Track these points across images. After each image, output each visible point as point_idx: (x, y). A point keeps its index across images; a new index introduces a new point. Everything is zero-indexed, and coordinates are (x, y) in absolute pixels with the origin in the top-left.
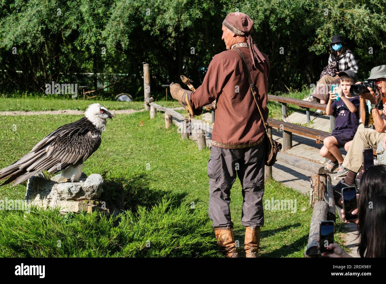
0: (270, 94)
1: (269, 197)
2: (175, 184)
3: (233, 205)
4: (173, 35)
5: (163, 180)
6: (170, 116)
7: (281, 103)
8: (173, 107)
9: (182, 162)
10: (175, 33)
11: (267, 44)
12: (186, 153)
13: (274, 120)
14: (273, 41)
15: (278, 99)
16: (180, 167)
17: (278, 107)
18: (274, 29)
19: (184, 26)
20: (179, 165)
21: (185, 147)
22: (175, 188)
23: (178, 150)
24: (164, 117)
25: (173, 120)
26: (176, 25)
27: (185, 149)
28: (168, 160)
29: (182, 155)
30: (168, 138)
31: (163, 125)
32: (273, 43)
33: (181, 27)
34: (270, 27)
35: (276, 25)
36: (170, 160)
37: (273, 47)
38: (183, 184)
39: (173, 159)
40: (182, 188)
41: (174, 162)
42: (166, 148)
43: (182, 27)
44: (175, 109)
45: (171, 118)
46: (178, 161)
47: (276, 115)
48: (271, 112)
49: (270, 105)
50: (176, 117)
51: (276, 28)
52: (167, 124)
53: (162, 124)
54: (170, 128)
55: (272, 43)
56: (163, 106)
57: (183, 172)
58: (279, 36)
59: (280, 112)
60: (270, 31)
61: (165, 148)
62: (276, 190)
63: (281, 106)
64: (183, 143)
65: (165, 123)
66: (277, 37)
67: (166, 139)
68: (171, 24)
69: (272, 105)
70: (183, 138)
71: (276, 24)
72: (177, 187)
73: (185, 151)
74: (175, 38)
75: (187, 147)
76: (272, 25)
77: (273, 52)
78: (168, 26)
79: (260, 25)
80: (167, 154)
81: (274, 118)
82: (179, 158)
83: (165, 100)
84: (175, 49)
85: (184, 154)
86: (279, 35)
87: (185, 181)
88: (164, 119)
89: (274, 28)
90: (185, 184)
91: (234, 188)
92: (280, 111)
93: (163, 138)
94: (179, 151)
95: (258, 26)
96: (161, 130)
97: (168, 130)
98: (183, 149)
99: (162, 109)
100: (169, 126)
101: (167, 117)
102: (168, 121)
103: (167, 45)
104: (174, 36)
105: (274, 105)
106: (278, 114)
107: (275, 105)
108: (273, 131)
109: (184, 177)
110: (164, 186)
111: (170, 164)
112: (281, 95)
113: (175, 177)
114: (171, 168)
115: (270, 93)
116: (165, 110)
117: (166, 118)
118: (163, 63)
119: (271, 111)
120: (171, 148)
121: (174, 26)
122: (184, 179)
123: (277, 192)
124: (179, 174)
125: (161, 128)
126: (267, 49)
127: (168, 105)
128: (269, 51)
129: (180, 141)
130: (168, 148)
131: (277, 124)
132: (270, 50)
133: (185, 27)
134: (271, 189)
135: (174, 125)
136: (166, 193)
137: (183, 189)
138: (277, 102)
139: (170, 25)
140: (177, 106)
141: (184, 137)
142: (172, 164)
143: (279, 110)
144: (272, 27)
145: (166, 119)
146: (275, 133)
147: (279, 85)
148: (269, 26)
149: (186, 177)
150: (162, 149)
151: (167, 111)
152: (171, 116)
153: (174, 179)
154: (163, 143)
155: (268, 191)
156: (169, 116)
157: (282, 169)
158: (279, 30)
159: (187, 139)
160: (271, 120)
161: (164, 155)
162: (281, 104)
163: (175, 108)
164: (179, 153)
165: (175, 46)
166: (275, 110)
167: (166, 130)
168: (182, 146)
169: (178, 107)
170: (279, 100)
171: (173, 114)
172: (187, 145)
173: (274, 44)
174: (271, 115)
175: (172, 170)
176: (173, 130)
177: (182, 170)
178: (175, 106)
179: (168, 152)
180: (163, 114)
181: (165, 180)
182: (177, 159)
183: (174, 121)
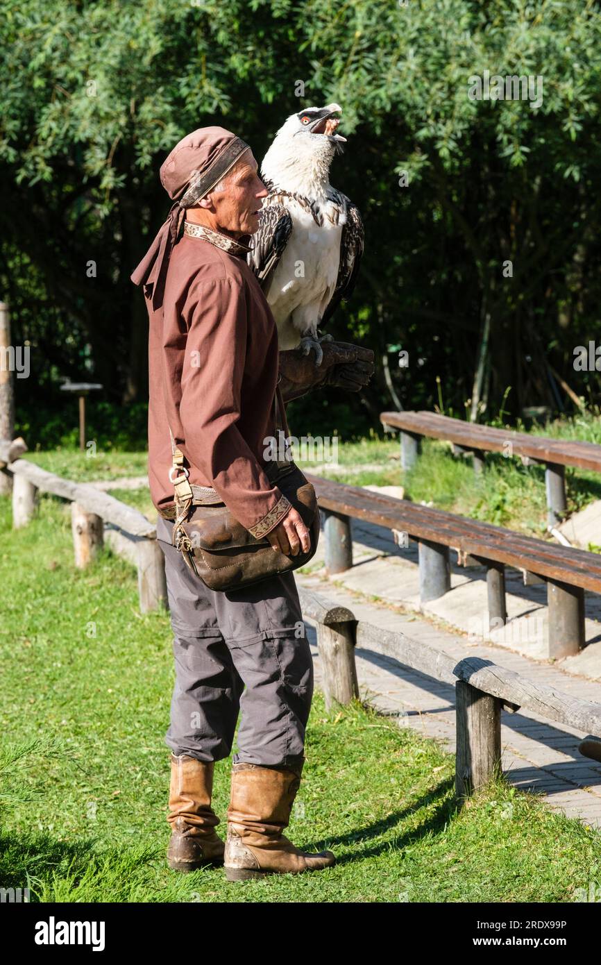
0: (498, 427)
1: (489, 855)
2: (110, 804)
3: (344, 892)
4: (108, 181)
5: (62, 787)
6: (92, 519)
7: (541, 462)
8: (106, 476)
9: (141, 709)
10: (117, 174)
11: (491, 216)
12: (157, 673)
13: (513, 534)
14: (514, 203)
15: (529, 449)
16: (130, 729)
17: (530, 481)
18: (517, 159)
19: (152, 145)
20: (129, 724)
21: (152, 647)
22: (110, 822)
23: (124, 660)
24: (70, 519)
25: (106, 535)
26: (121, 140)
27: (155, 655)
28: (84, 703)
29: (142, 679)
30: (84, 606)
31: (67, 552)
32: (513, 211)
33: (141, 150)
34: (502, 151)
35: (523, 143)
36: (91, 701)
37: (513, 228)
38: (141, 804)
39: (104, 695)
40: (139, 821)
41: (106, 708)
42: (77, 650)
43: (145, 150)
44: (114, 485)
45: (97, 527)
46: (124, 704)
47: (524, 511)
48: (504, 501)
49: (499, 471)
50: (117, 522)
51: (523, 153)
52: (81, 550)
53: (59, 550)
54: (94, 567)
55: (508, 212)
56: (64, 473)
57: (145, 751)
58: (536, 187)
59: (539, 500)
60: (501, 165)
61: (71, 652)
62: (518, 828)
63: (541, 475)
64: (144, 630)
65: (71, 547)
66: (531, 190)
67: (76, 610)
68: (99, 139)
69: (505, 470)
70: (144, 608)
71: (527, 138)
72: (120, 814)
73: (155, 662)
74: (114, 192)
75: (160, 648)
76: (510, 142)
77: (514, 247)
78: (87, 144)
79: (460, 142)
80: (81, 675)
81: (514, 525)
82: (128, 694)
83: (77, 444)
84: (118, 237)
85: (148, 675)
86: (538, 180)
87: (149, 790)
88: (69, 527)
89: (518, 154)
90: (152, 803)
91: (350, 818)
92: (539, 495)
93: (63, 610)
94: (128, 663)
95: (452, 145)
96: (57, 576)
97: (87, 576)
98: (146, 656)
99: (63, 487)
100: (88, 559)
101: (80, 521)
102: (87, 538)
103: (83, 219)
104: (111, 186)
105: (514, 473)
106: (530, 507)
107: (520, 469)
108: (507, 576)
109: (146, 775)
110: (66, 813)
111: (91, 718)
112: (544, 426)
113: (112, 772)
114: (96, 738)
115: (500, 422)
116: (72, 491)
117: (79, 527)
118: (68, 293)
119: (503, 494)
120: (94, 648)
121: (109, 144)
122: (146, 782)
123: (519, 835)
124: (125, 759)
125: (57, 568)
126: (487, 239)
127: (87, 469)
128: (499, 244)
129: (133, 620)
130: (84, 651)
131: (522, 551)
132: (503, 242)
133: (156, 149)
134: (498, 823)
135: (110, 555)
136: (71, 851)
137: (141, 825)
138: (526, 461)
139: (96, 144)
140: (124, 471)
141: (150, 606)
142: (100, 717)
143: (536, 490)
144: (508, 151)
145: (75, 532)
146: (516, 586)
147: (539, 385)
148: (495, 145)
149: (156, 775)
150: (59, 654)
151: (80, 496)
152: (99, 519)
153: (106, 782)
154: (66, 627)
155: (485, 830)
156: (88, 515)
157: (541, 739)
158: (537, 161)
159: (163, 613)
160: (502, 536)
161: (66, 681)
162: (543, 467)
163: (114, 480)
164: (128, 672)
165: (118, 223)
166: (519, 491)
167: (77, 573)
168: (143, 643)
169: (130, 476)
170: (535, 451)
171: (104, 508)
172: (163, 637)
173: (519, 218)
174: (504, 512)
175: (99, 743)
176: (107, 576)
177: (138, 745)
178: (115, 471)
179: (83, 668)
180: (67, 507)
181: (69, 787)
182: (121, 698)
183: (110, 537)
